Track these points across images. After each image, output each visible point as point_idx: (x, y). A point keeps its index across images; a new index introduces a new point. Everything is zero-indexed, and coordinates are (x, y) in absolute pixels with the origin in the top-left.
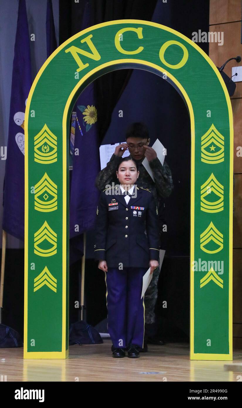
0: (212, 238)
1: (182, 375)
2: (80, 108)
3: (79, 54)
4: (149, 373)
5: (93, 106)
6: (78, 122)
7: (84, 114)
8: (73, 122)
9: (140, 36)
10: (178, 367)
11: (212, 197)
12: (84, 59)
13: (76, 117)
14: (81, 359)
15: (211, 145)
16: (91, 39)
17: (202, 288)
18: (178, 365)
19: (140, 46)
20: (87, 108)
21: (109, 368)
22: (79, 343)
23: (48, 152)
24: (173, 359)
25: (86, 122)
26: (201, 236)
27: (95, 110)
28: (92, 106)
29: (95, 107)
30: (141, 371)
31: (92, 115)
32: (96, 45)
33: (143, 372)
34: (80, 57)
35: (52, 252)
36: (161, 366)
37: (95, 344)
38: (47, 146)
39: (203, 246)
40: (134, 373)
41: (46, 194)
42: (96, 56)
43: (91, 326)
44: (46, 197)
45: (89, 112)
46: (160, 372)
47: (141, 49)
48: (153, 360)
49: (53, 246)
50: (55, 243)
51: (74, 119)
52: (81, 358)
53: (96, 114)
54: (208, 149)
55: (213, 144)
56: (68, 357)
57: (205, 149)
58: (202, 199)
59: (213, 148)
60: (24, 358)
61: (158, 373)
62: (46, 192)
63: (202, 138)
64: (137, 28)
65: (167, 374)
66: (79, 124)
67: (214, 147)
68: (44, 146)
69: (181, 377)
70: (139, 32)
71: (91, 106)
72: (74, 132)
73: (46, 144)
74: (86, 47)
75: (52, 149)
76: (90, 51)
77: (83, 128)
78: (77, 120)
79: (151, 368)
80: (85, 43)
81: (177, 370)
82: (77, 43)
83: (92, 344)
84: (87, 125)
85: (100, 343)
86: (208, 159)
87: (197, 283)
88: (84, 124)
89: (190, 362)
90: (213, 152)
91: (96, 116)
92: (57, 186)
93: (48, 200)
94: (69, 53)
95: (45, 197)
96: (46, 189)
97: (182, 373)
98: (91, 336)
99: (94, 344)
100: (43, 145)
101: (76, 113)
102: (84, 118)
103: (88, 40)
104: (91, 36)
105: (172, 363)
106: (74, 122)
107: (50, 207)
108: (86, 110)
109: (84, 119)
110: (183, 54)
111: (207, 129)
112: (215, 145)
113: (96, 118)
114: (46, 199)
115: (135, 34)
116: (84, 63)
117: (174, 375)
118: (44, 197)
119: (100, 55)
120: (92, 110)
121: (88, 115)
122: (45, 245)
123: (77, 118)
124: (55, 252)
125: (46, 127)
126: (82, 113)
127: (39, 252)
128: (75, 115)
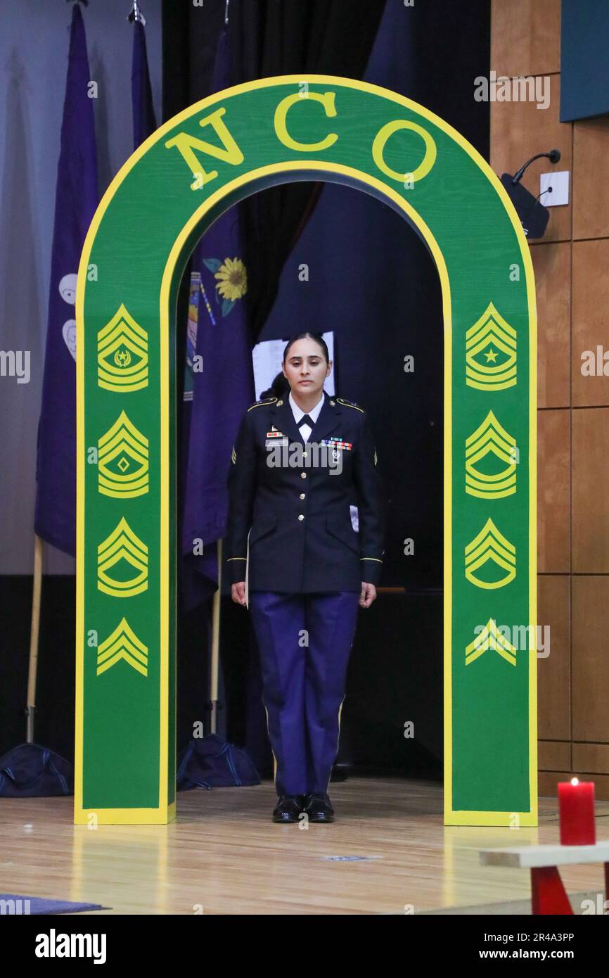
0: (490, 554)
1: (416, 862)
2: (209, 263)
3: (195, 151)
4: (344, 859)
5: (238, 260)
6: (205, 296)
7: (217, 276)
8: (194, 294)
9: (331, 112)
10: (412, 842)
11: (491, 465)
12: (208, 163)
13: (200, 285)
14: (202, 825)
15: (487, 350)
16: (223, 118)
17: (469, 665)
18: (414, 837)
19: (330, 133)
20: (225, 265)
21: (258, 847)
22: (204, 784)
23: (127, 367)
24: (407, 824)
25: (223, 294)
26: (468, 549)
27: (243, 269)
28: (235, 259)
29: (242, 261)
30: (327, 854)
31: (235, 279)
32: (233, 131)
33: (331, 857)
34: (197, 157)
35: (137, 587)
36: (374, 842)
37: (243, 786)
38: (125, 353)
39: (472, 573)
40: (312, 859)
41: (123, 459)
42: (233, 155)
43: (233, 745)
44: (124, 464)
45: (229, 273)
46: (370, 857)
47: (332, 139)
48: (361, 826)
49: (140, 572)
50: (143, 566)
51: (194, 288)
52: (199, 822)
53: (245, 278)
54: (480, 358)
55: (491, 347)
56: (175, 820)
57: (475, 358)
58: (469, 468)
59: (491, 356)
60: (76, 821)
61: (364, 858)
62: (124, 454)
63: (469, 334)
64: (323, 94)
65: (384, 862)
66: (206, 300)
67: (494, 352)
68: (120, 353)
69: (412, 868)
70: (328, 103)
71: (233, 261)
72: (196, 317)
73: (123, 348)
74: (210, 136)
75: (136, 359)
76: (219, 144)
77: (217, 309)
78: (203, 291)
79: (352, 847)
80: (210, 126)
81: (410, 850)
82: (191, 127)
83: (236, 786)
84: (225, 302)
85: (253, 785)
86: (482, 379)
87: (459, 655)
88: (217, 300)
89: (443, 830)
90: (491, 364)
91: (244, 281)
92: (147, 441)
93: (128, 472)
94: (175, 148)
95: (121, 465)
96: (123, 447)
97: (418, 859)
98: (232, 768)
99: (239, 786)
100: (116, 351)
101: (199, 274)
102: (217, 286)
103: (216, 120)
104: (222, 111)
105: (403, 833)
106: (197, 294)
107: (132, 487)
108: (223, 268)
109: (219, 289)
110: (425, 149)
111: (477, 314)
112: (496, 350)
113: (245, 287)
114: (124, 470)
115: (320, 106)
116: (208, 170)
117: (398, 862)
118: (119, 465)
119: (243, 153)
120: (236, 269)
121: (226, 280)
122: (123, 571)
123: (202, 286)
124: (145, 587)
125: (122, 312)
126: (213, 275)
127: (110, 587)
128: (198, 280)
